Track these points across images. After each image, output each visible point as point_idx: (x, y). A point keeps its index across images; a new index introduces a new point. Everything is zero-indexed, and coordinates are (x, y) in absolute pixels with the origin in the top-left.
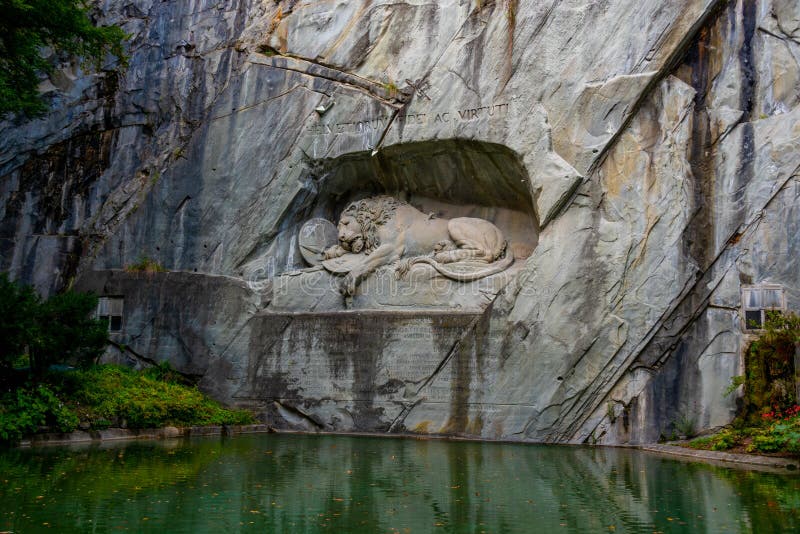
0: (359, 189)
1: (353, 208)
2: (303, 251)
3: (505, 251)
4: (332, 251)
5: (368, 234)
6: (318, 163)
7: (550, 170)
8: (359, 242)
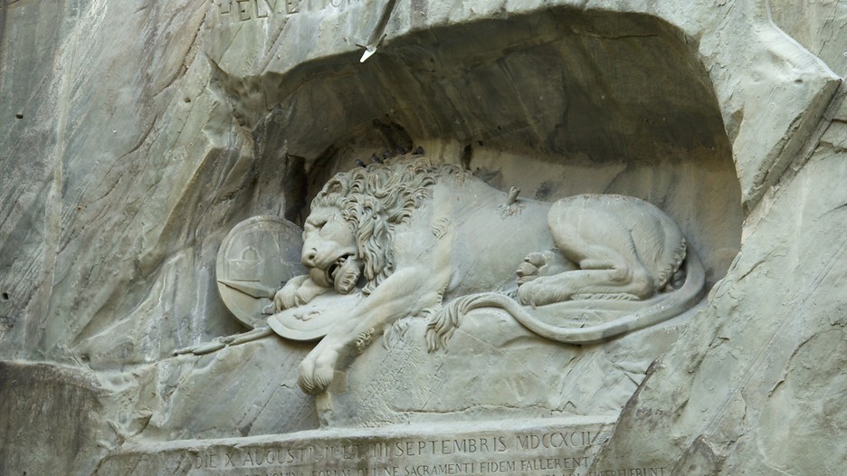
0: (353, 141)
1: (335, 187)
2: (225, 294)
3: (683, 267)
4: (289, 291)
5: (371, 248)
6: (247, 88)
7: (759, 68)
8: (350, 267)
